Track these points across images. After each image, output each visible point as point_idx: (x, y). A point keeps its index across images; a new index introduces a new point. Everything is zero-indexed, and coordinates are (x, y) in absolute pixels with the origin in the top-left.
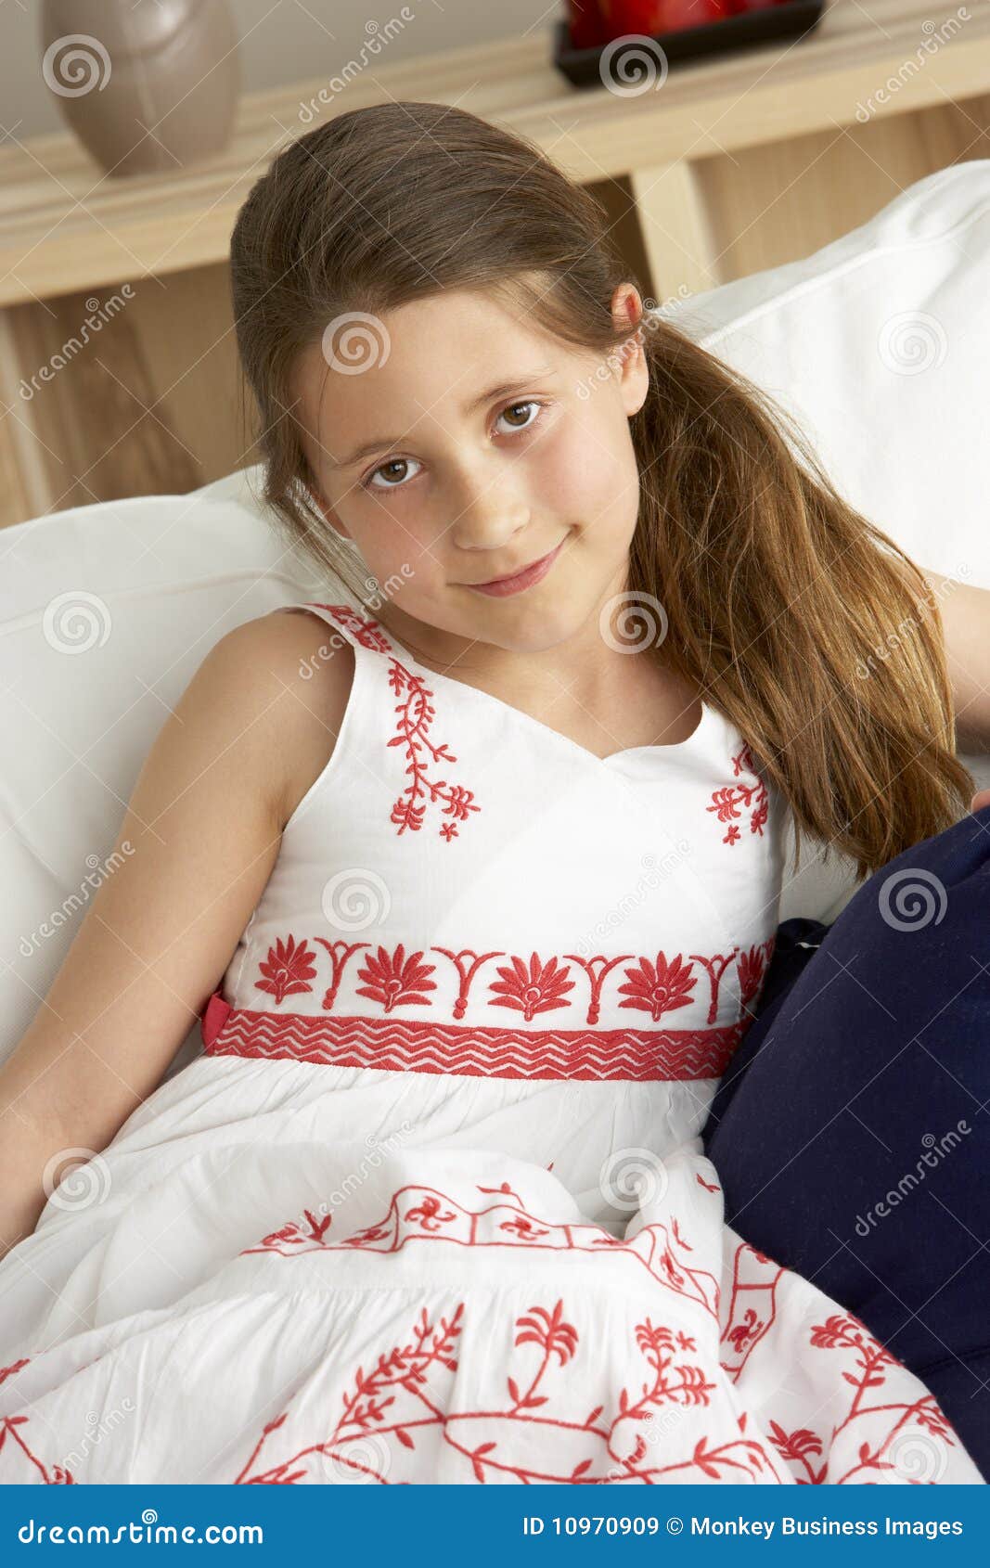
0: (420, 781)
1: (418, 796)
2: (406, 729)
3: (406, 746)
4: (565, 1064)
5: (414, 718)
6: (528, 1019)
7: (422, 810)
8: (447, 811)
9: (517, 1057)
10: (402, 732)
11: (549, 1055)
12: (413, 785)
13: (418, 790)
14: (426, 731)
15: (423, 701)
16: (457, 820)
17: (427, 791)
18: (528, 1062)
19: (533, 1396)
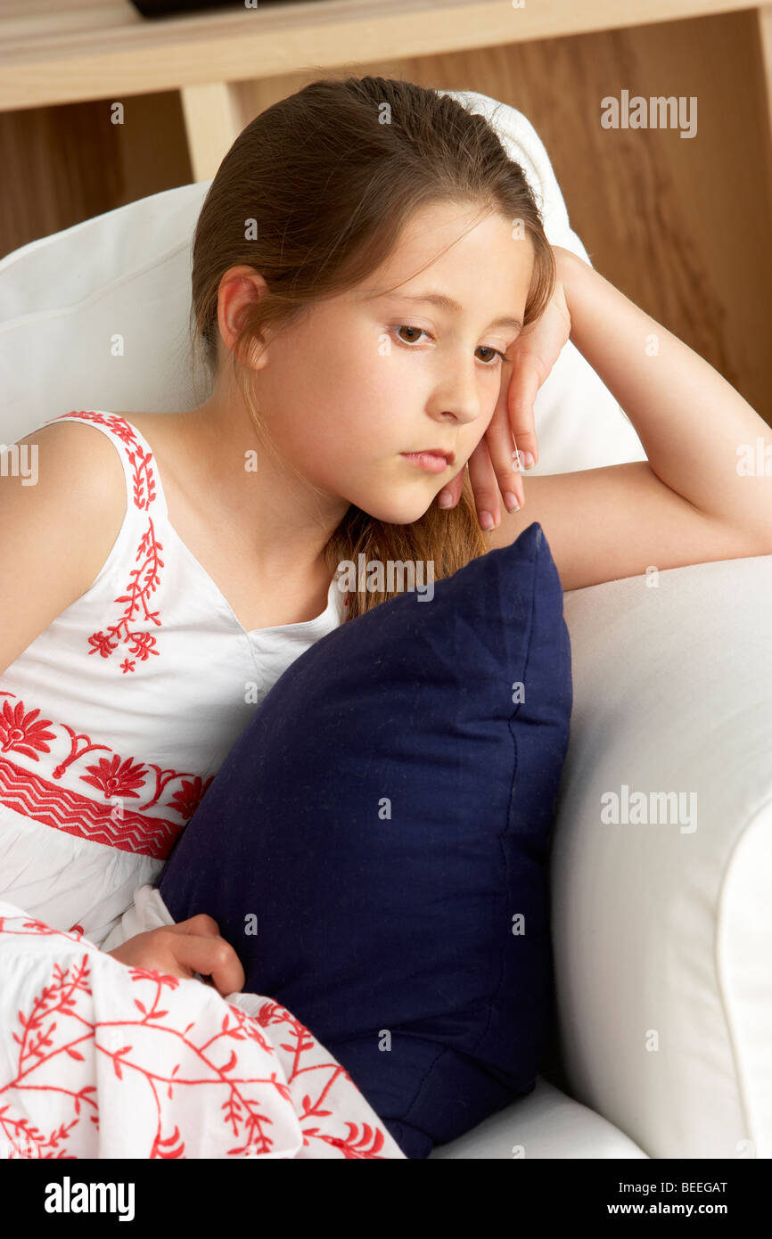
0: (123, 626)
1: (116, 636)
2: (134, 592)
3: (129, 604)
4: (116, 833)
5: (142, 584)
6: (107, 797)
7: (115, 646)
8: (132, 650)
9: (85, 819)
10: (130, 594)
11: (107, 824)
12: (116, 626)
13: (118, 633)
14: (148, 598)
15: (154, 571)
16: (138, 660)
17: (124, 636)
18: (91, 826)
19: (157, 1010)
